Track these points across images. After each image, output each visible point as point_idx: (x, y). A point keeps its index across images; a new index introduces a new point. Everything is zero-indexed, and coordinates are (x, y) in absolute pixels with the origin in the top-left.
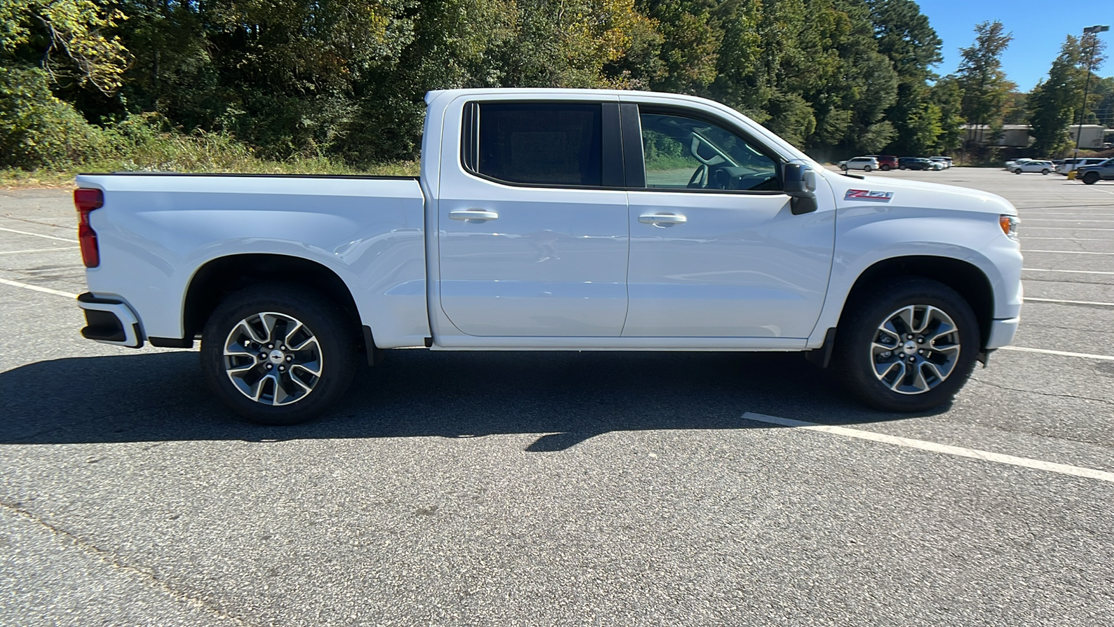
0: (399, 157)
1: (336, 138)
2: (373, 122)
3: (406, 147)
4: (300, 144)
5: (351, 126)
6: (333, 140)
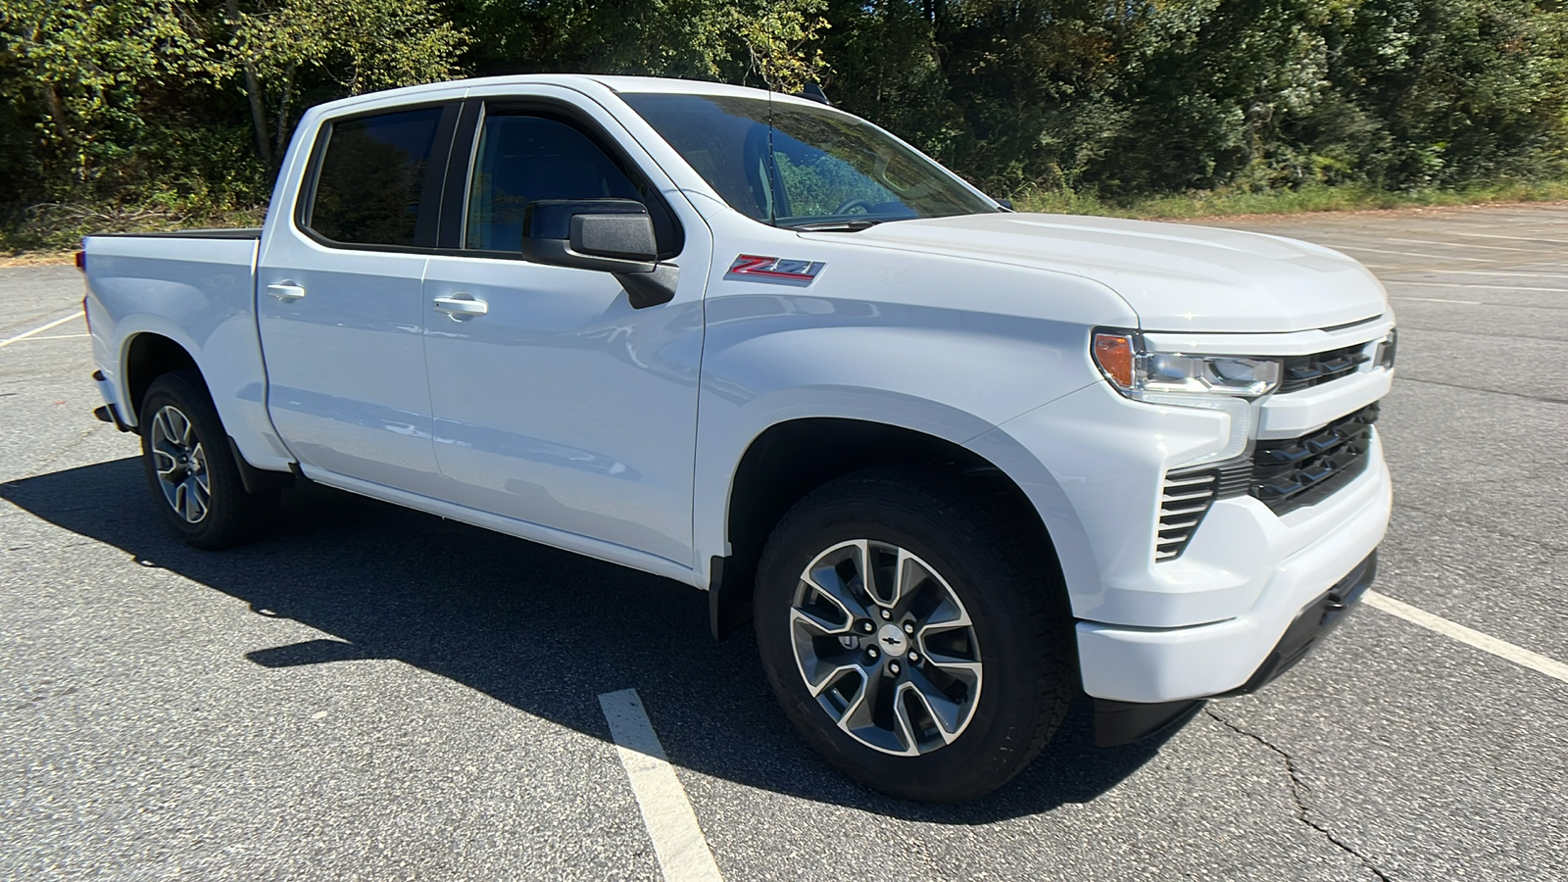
0: (1190, 185)
1: (1090, 161)
2: (1153, 134)
3: (1202, 169)
4: (1036, 172)
5: (1116, 141)
6: (1086, 164)
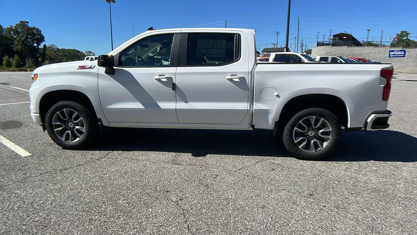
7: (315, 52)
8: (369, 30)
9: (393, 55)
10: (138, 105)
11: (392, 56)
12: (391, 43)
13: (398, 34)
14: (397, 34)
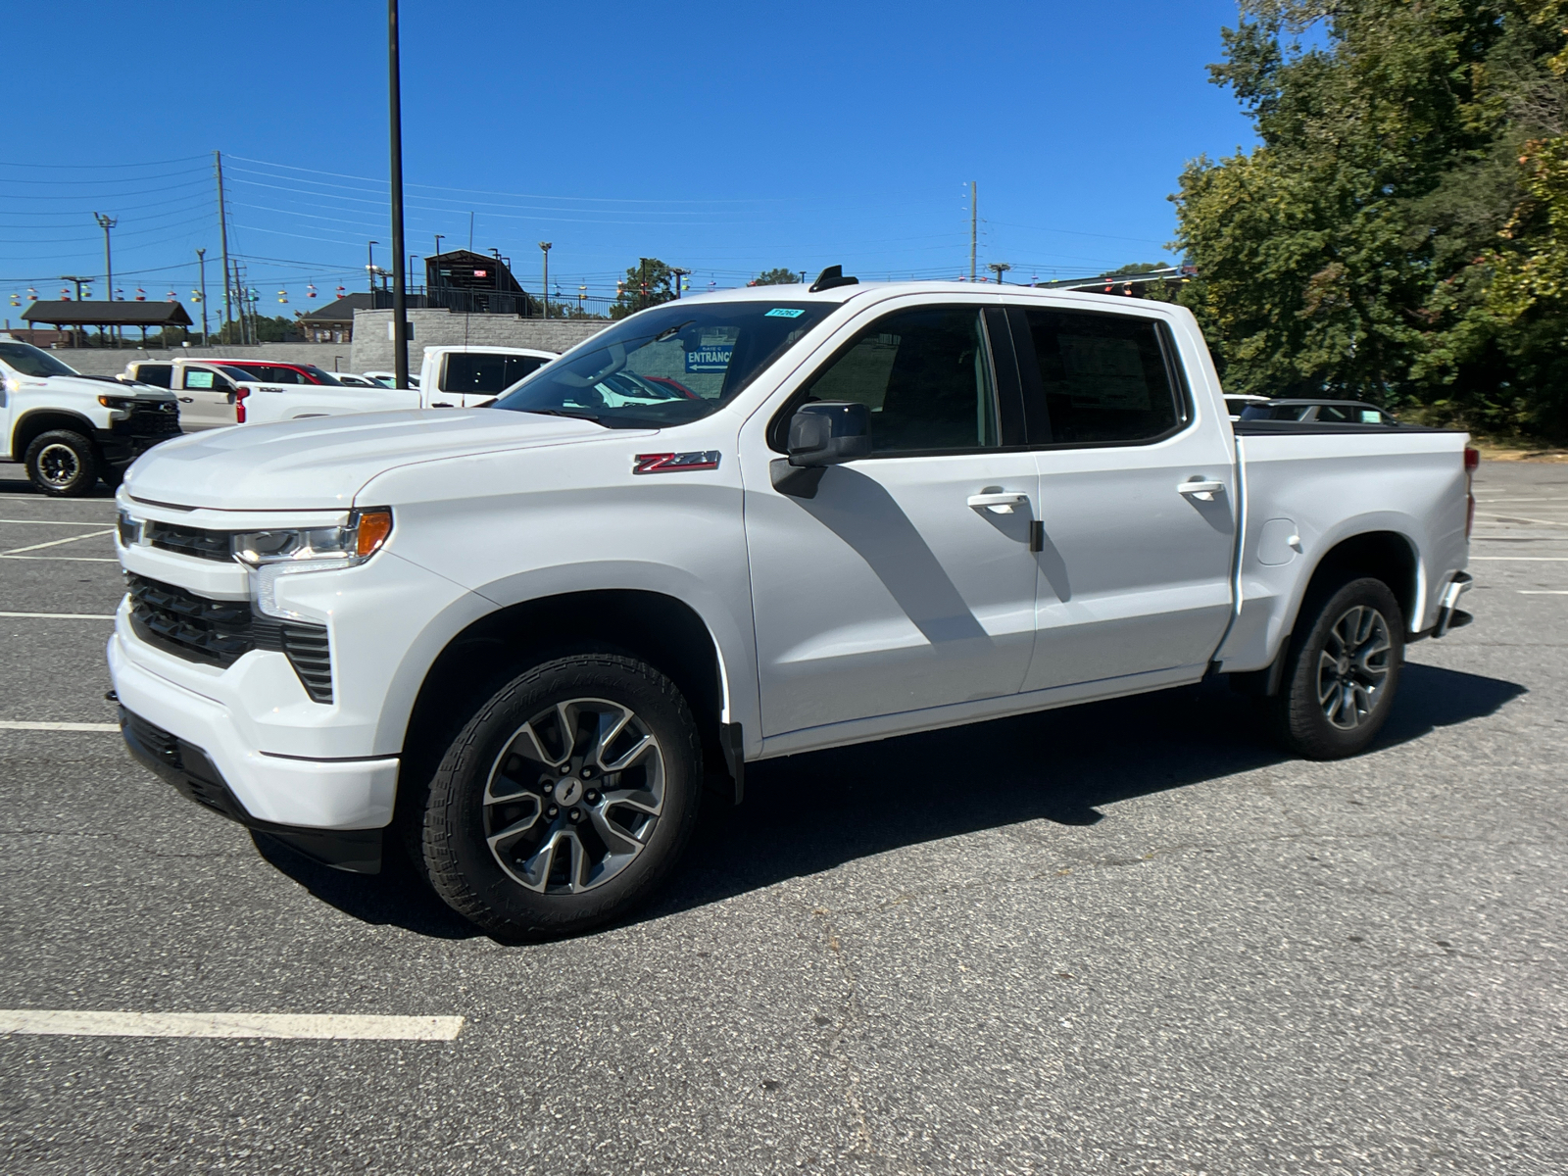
7: (372, 337)
8: (547, 247)
9: (699, 364)
10: (905, 635)
11: (695, 367)
12: (611, 305)
13: (633, 269)
14: (628, 271)
